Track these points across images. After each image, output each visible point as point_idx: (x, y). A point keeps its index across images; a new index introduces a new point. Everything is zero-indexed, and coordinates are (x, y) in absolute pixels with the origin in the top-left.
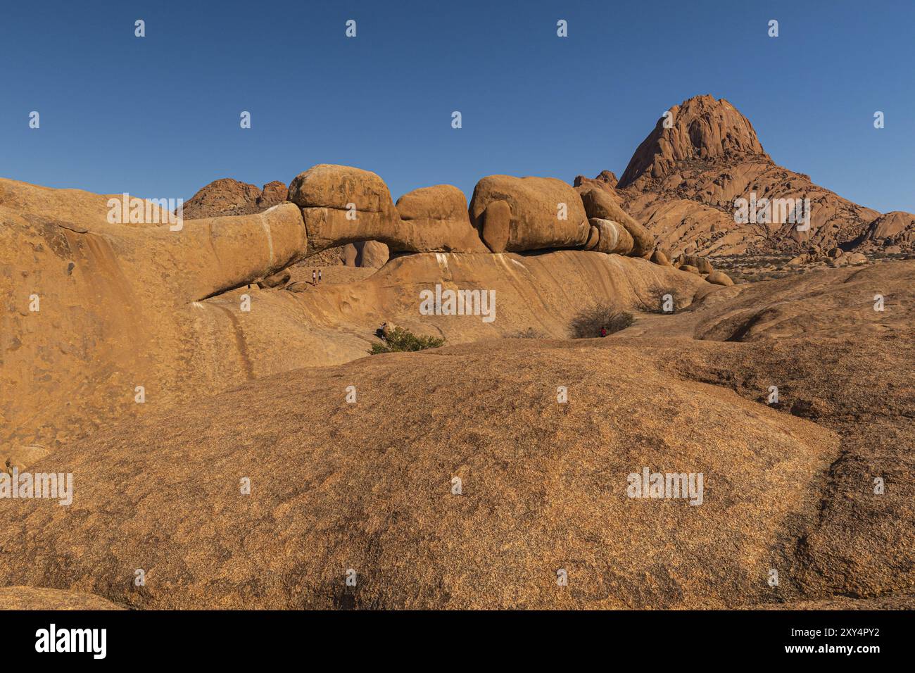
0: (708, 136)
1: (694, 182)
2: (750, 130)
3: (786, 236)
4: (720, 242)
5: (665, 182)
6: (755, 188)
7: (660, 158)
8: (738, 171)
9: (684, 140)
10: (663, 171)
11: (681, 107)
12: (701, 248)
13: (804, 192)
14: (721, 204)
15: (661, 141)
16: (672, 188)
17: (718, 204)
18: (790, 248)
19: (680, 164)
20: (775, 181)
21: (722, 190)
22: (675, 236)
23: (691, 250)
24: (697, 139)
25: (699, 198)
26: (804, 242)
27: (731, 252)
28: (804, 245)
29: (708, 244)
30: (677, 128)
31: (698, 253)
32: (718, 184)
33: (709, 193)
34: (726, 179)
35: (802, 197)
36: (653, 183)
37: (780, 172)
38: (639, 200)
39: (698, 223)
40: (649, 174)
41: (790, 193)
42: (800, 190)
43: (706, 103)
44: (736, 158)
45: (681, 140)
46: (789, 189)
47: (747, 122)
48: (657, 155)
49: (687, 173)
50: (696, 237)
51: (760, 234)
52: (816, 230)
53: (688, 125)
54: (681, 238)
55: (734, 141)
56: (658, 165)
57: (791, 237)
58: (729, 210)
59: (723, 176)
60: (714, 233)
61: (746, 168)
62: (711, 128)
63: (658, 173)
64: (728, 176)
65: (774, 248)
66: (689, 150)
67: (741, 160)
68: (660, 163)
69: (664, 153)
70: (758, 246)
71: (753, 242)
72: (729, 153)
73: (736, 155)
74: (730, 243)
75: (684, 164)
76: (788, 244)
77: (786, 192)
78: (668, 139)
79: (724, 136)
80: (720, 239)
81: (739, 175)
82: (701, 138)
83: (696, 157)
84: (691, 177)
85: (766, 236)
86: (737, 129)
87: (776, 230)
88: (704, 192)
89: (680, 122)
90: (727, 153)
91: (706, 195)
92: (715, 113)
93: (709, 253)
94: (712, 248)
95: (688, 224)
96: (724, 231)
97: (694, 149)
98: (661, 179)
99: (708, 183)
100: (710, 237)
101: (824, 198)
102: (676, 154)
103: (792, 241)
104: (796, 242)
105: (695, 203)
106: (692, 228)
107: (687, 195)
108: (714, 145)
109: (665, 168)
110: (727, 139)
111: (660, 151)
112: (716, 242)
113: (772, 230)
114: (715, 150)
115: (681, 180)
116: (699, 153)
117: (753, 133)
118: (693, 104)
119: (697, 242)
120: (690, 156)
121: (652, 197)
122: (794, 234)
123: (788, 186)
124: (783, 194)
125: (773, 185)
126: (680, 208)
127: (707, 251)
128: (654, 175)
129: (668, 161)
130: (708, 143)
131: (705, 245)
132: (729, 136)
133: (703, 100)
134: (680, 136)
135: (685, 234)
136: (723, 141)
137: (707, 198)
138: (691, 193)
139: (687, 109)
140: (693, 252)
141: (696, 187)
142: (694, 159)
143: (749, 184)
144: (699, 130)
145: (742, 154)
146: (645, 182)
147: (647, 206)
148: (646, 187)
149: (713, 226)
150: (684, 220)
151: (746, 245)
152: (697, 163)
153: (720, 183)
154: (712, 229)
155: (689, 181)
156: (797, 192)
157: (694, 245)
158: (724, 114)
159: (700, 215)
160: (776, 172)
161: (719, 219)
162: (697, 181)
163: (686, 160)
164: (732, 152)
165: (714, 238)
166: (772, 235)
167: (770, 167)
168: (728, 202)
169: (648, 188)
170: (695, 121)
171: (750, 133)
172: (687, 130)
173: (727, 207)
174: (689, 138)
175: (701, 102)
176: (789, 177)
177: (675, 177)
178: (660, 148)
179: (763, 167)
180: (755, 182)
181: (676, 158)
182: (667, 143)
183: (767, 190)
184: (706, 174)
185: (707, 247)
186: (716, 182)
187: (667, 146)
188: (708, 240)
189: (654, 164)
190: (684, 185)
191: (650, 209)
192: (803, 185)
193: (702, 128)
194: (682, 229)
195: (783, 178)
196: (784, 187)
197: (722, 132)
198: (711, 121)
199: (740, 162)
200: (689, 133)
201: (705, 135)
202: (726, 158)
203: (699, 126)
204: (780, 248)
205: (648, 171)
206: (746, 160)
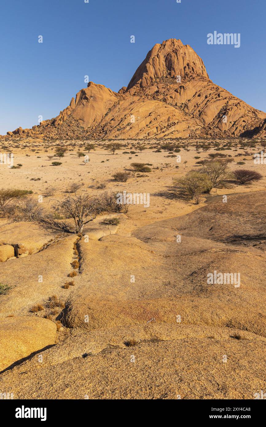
0: (176, 63)
1: (163, 90)
2: (202, 65)
3: (215, 126)
4: (173, 129)
5: (147, 90)
6: (199, 96)
7: (146, 76)
8: (190, 84)
9: (162, 66)
10: (147, 84)
11: (161, 45)
12: (159, 132)
13: (227, 100)
14: (178, 104)
15: (148, 65)
16: (150, 94)
17: (176, 105)
18: (217, 134)
19: (158, 80)
20: (212, 92)
21: (179, 96)
22: (143, 124)
23: (152, 133)
24: (170, 66)
25: (165, 100)
26: (225, 131)
27: (178, 136)
28: (225, 132)
29: (164, 130)
30: (158, 57)
31: (156, 136)
32: (177, 92)
33: (171, 97)
34: (182, 89)
35: (226, 102)
36: (140, 90)
37: (215, 87)
38: (127, 100)
39: (159, 115)
40: (139, 85)
41: (220, 100)
42: (225, 98)
43: (176, 44)
44: (191, 78)
45: (159, 65)
46: (219, 97)
47: (200, 59)
48: (144, 74)
49: (161, 85)
50: (157, 125)
51: (199, 124)
52: (233, 123)
53: (165, 56)
54: (147, 125)
55: (191, 68)
56: (144, 80)
57: (217, 127)
58: (182, 108)
59: (181, 87)
60: (169, 122)
61: (195, 83)
62: (178, 58)
63: (144, 85)
64: (183, 87)
65: (207, 134)
66: (164, 72)
67: (193, 78)
68: (145, 78)
69: (149, 73)
70: (197, 132)
71: (194, 129)
72: (187, 75)
73: (191, 76)
74: (179, 129)
75: (160, 80)
76: (215, 132)
77: (217, 99)
78: (152, 64)
79: (185, 65)
80: (173, 127)
81: (191, 87)
82: (172, 64)
83: (168, 76)
84: (163, 87)
85: (203, 126)
86: (194, 63)
87: (209, 122)
88: (168, 96)
89: (160, 54)
90: (186, 74)
91: (169, 99)
92: (181, 51)
93: (164, 136)
94: (166, 133)
95: (153, 116)
96: (176, 122)
97: (167, 71)
98: (145, 88)
99: (172, 91)
100: (166, 125)
101: (239, 103)
102: (156, 73)
103: (218, 130)
104: (221, 130)
105: (161, 103)
106: (156, 119)
107: (158, 98)
108: (179, 70)
109: (149, 82)
110: (187, 67)
111: (147, 71)
112: (170, 128)
113: (207, 122)
114: (180, 73)
115: (156, 89)
116: (170, 74)
117: (204, 67)
118: (168, 43)
119: (157, 128)
120: (165, 76)
121: (136, 98)
122: (220, 125)
123: (219, 95)
124: (216, 100)
125: (210, 94)
126: (150, 105)
127: (162, 135)
128: (141, 86)
129: (151, 77)
130: (176, 68)
131: (162, 130)
132: (188, 65)
133: (175, 41)
134: (159, 63)
135: (150, 123)
136: (185, 68)
137: (170, 100)
138: (161, 97)
139: (165, 46)
140: (154, 135)
141: (164, 93)
142: (167, 77)
143: (196, 93)
144: (171, 60)
145: (194, 76)
146: (135, 90)
147: (131, 104)
148: (135, 93)
149: (169, 118)
150: (150, 114)
151: (189, 132)
152: (168, 80)
153: (179, 91)
154: (168, 120)
155: (160, 90)
156: (224, 99)
157: (155, 130)
158: (187, 52)
159: (162, 110)
160: (213, 87)
161: (174, 114)
162: (165, 90)
163: (162, 78)
164: (189, 74)
165: (169, 126)
166: (206, 125)
167: (209, 84)
168: (182, 104)
169: (136, 94)
170: (169, 54)
171: (202, 67)
172: (164, 59)
173: (181, 106)
174: (165, 64)
175: (173, 43)
176: (220, 90)
177: (153, 87)
178: (147, 69)
179: (206, 83)
180: (200, 92)
181: (156, 76)
182: (151, 67)
183: (206, 97)
184: (171, 86)
185: (163, 132)
186: (176, 91)
187: (151, 69)
188: (165, 127)
189: (142, 79)
190: (157, 92)
191: (132, 105)
192: (227, 95)
193: (173, 58)
194: (148, 120)
195: (216, 91)
196: (216, 96)
197: (184, 62)
198: (178, 54)
199: (192, 80)
200: (165, 61)
201: (174, 63)
202: (185, 77)
203: (171, 57)
204: (210, 134)
205: (138, 83)
206: (196, 79)
